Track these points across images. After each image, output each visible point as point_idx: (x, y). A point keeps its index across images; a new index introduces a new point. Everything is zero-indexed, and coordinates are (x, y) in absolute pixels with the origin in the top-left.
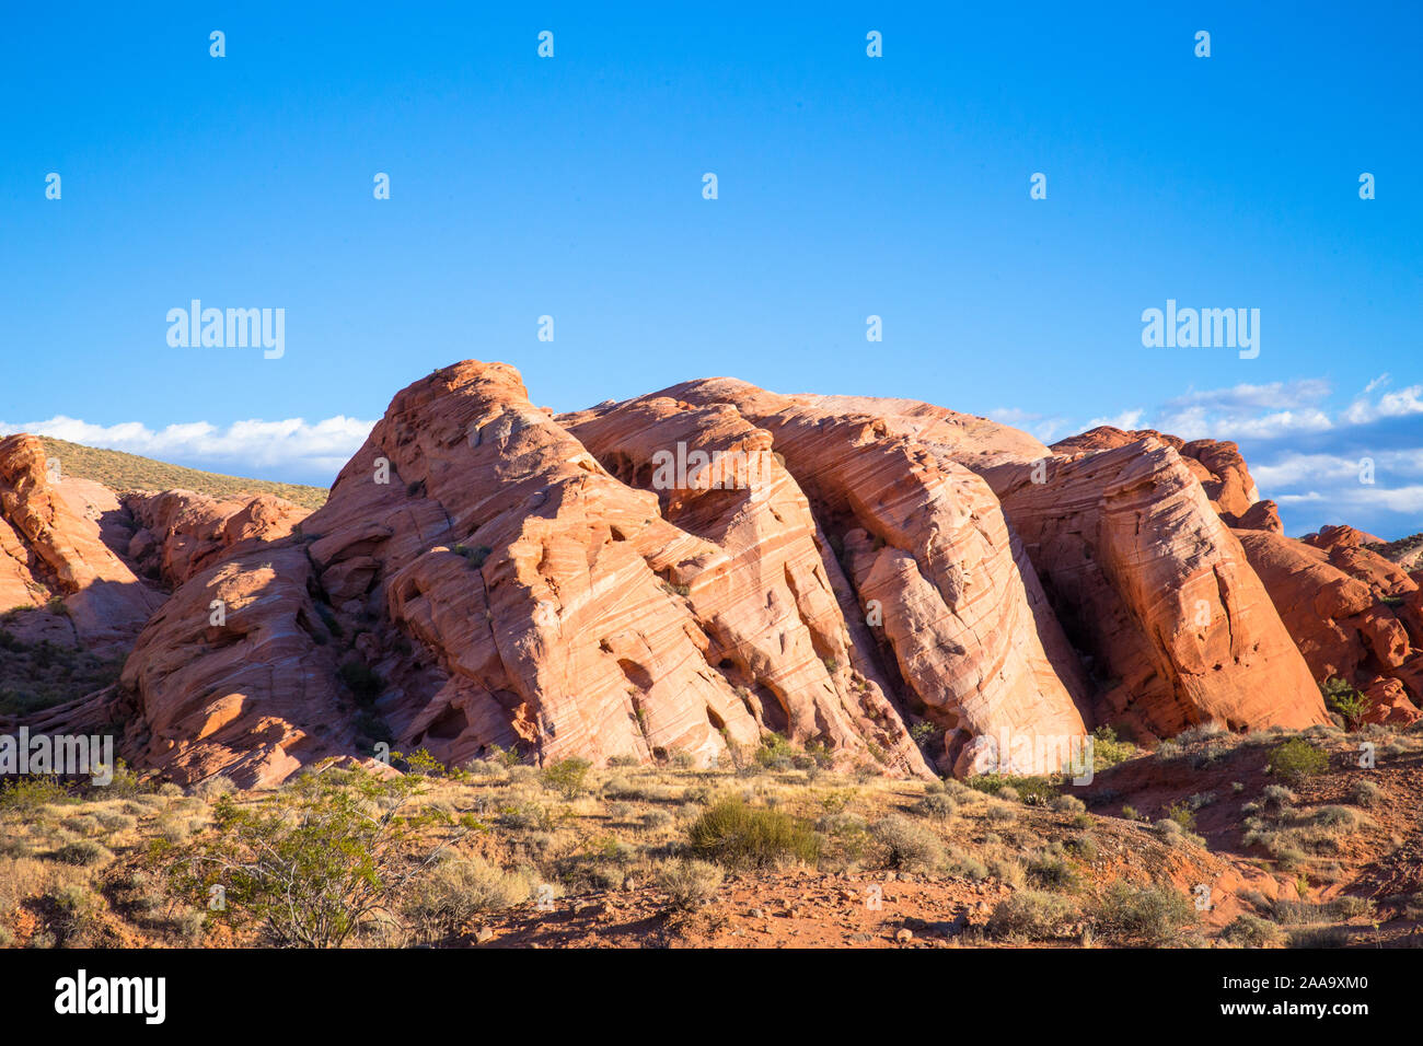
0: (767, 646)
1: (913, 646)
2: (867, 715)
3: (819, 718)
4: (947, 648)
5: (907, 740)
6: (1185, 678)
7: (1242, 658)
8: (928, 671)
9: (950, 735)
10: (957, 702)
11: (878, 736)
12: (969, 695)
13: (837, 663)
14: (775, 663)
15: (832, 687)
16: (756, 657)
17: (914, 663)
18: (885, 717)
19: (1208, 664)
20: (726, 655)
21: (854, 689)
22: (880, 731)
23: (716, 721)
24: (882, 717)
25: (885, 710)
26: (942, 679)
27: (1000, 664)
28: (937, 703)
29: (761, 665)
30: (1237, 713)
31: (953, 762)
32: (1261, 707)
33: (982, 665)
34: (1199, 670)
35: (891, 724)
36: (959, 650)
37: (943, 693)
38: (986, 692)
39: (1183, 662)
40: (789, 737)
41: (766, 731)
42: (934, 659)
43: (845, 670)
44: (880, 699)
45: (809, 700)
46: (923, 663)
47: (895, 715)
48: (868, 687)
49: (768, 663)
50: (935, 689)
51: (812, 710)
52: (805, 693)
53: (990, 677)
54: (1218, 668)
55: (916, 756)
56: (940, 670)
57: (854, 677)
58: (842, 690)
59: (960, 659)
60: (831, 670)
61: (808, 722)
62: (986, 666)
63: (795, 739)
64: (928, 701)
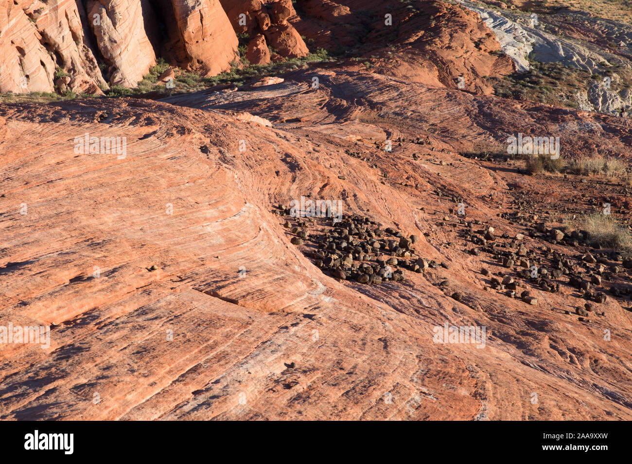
0: (58, 40)
1: (102, 39)
2: (87, 60)
3: (72, 63)
4: (113, 41)
5: (98, 69)
6: (187, 45)
7: (205, 39)
8: (106, 47)
9: (110, 68)
10: (113, 59)
11: (89, 67)
12: (117, 56)
13: (79, 42)
14: (60, 46)
15: (77, 50)
16: (55, 44)
17: (102, 44)
18: (92, 61)
19: (194, 41)
20: (46, 41)
21: (83, 51)
22: (90, 65)
23: (43, 64)
24: (91, 61)
25: (92, 59)
26: (109, 51)
27: (127, 46)
28: (108, 58)
29: (57, 46)
30: (201, 57)
31: (110, 76)
32: (208, 55)
33: (122, 47)
34: (191, 43)
35: (93, 63)
36: (115, 42)
37: (109, 55)
38: (122, 56)
39: (186, 40)
40: (63, 68)
41: (57, 66)
42: (108, 44)
43: (82, 44)
44: (91, 55)
45: (69, 57)
46: (104, 45)
47: (95, 61)
48: (88, 50)
49: (58, 46)
50: (107, 54)
51: (70, 61)
52: (69, 55)
53: (124, 51)
54: (197, 42)
55: (100, 74)
56: (109, 48)
57: (84, 46)
58: (80, 50)
59: (115, 44)
60: (77, 44)
61: (69, 64)
62: (123, 47)
63: (65, 69)
64: (105, 57)
